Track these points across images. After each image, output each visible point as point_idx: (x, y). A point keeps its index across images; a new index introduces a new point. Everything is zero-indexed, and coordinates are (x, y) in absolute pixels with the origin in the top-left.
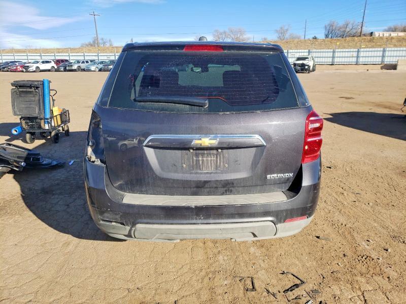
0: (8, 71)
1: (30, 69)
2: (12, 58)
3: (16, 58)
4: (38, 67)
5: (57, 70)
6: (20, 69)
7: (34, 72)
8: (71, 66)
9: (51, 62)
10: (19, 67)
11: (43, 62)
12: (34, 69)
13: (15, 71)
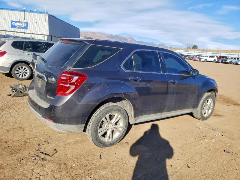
0: (192, 60)
1: (202, 60)
2: (199, 53)
3: (201, 54)
4: (206, 59)
5: (217, 62)
6: (197, 59)
7: (204, 61)
8: (226, 60)
9: (215, 57)
10: (197, 58)
11: (210, 57)
12: (204, 60)
13: (195, 60)
